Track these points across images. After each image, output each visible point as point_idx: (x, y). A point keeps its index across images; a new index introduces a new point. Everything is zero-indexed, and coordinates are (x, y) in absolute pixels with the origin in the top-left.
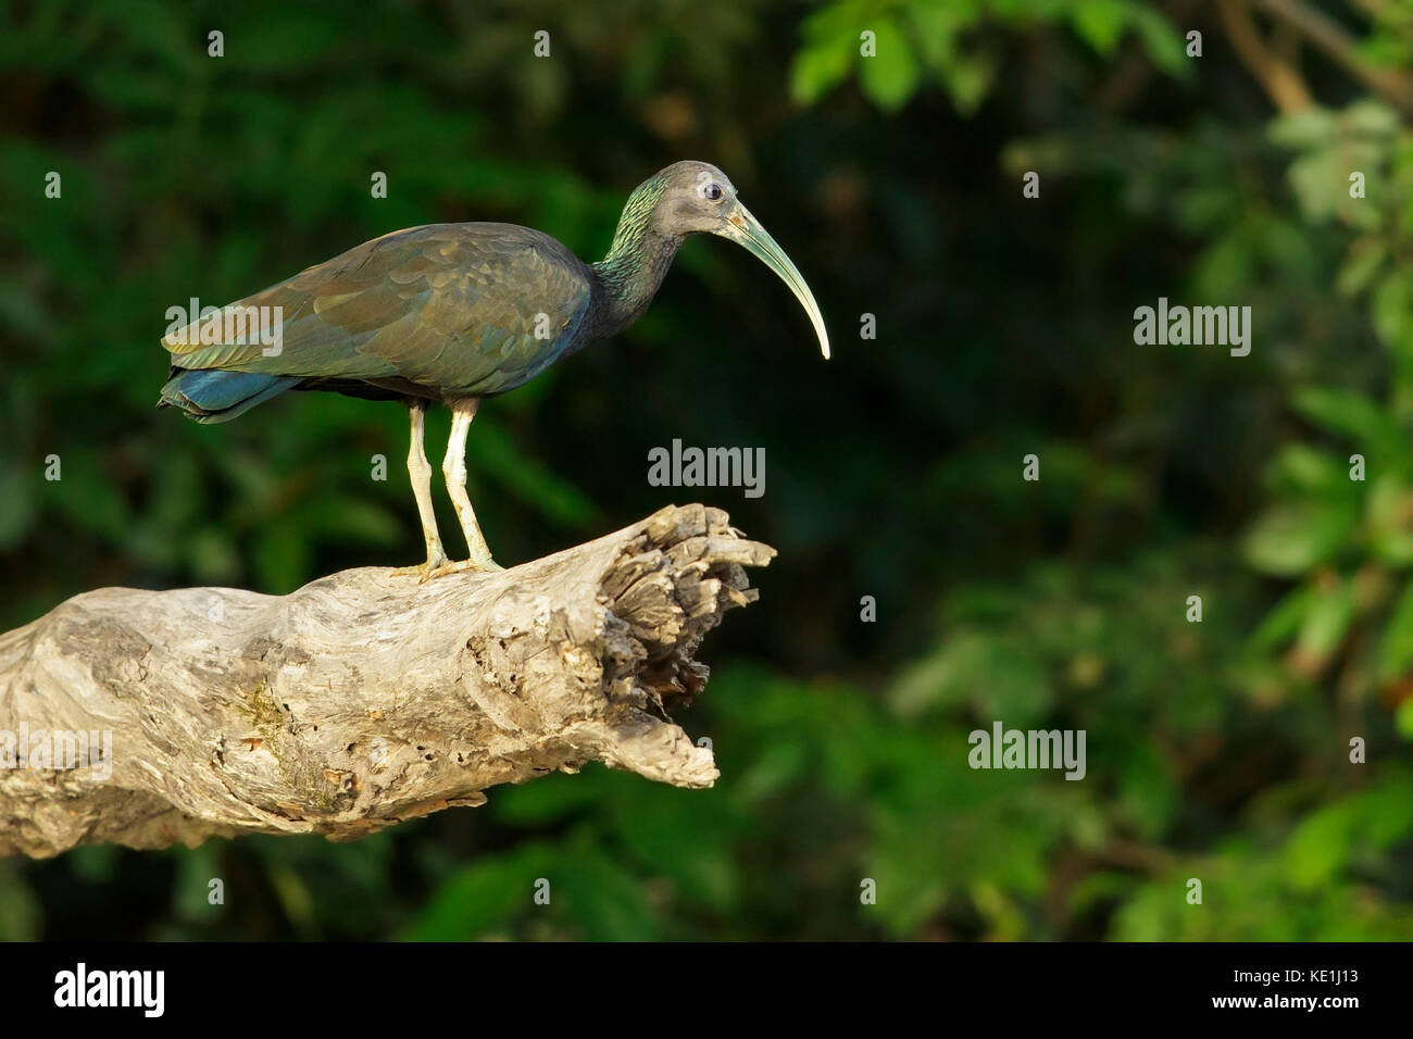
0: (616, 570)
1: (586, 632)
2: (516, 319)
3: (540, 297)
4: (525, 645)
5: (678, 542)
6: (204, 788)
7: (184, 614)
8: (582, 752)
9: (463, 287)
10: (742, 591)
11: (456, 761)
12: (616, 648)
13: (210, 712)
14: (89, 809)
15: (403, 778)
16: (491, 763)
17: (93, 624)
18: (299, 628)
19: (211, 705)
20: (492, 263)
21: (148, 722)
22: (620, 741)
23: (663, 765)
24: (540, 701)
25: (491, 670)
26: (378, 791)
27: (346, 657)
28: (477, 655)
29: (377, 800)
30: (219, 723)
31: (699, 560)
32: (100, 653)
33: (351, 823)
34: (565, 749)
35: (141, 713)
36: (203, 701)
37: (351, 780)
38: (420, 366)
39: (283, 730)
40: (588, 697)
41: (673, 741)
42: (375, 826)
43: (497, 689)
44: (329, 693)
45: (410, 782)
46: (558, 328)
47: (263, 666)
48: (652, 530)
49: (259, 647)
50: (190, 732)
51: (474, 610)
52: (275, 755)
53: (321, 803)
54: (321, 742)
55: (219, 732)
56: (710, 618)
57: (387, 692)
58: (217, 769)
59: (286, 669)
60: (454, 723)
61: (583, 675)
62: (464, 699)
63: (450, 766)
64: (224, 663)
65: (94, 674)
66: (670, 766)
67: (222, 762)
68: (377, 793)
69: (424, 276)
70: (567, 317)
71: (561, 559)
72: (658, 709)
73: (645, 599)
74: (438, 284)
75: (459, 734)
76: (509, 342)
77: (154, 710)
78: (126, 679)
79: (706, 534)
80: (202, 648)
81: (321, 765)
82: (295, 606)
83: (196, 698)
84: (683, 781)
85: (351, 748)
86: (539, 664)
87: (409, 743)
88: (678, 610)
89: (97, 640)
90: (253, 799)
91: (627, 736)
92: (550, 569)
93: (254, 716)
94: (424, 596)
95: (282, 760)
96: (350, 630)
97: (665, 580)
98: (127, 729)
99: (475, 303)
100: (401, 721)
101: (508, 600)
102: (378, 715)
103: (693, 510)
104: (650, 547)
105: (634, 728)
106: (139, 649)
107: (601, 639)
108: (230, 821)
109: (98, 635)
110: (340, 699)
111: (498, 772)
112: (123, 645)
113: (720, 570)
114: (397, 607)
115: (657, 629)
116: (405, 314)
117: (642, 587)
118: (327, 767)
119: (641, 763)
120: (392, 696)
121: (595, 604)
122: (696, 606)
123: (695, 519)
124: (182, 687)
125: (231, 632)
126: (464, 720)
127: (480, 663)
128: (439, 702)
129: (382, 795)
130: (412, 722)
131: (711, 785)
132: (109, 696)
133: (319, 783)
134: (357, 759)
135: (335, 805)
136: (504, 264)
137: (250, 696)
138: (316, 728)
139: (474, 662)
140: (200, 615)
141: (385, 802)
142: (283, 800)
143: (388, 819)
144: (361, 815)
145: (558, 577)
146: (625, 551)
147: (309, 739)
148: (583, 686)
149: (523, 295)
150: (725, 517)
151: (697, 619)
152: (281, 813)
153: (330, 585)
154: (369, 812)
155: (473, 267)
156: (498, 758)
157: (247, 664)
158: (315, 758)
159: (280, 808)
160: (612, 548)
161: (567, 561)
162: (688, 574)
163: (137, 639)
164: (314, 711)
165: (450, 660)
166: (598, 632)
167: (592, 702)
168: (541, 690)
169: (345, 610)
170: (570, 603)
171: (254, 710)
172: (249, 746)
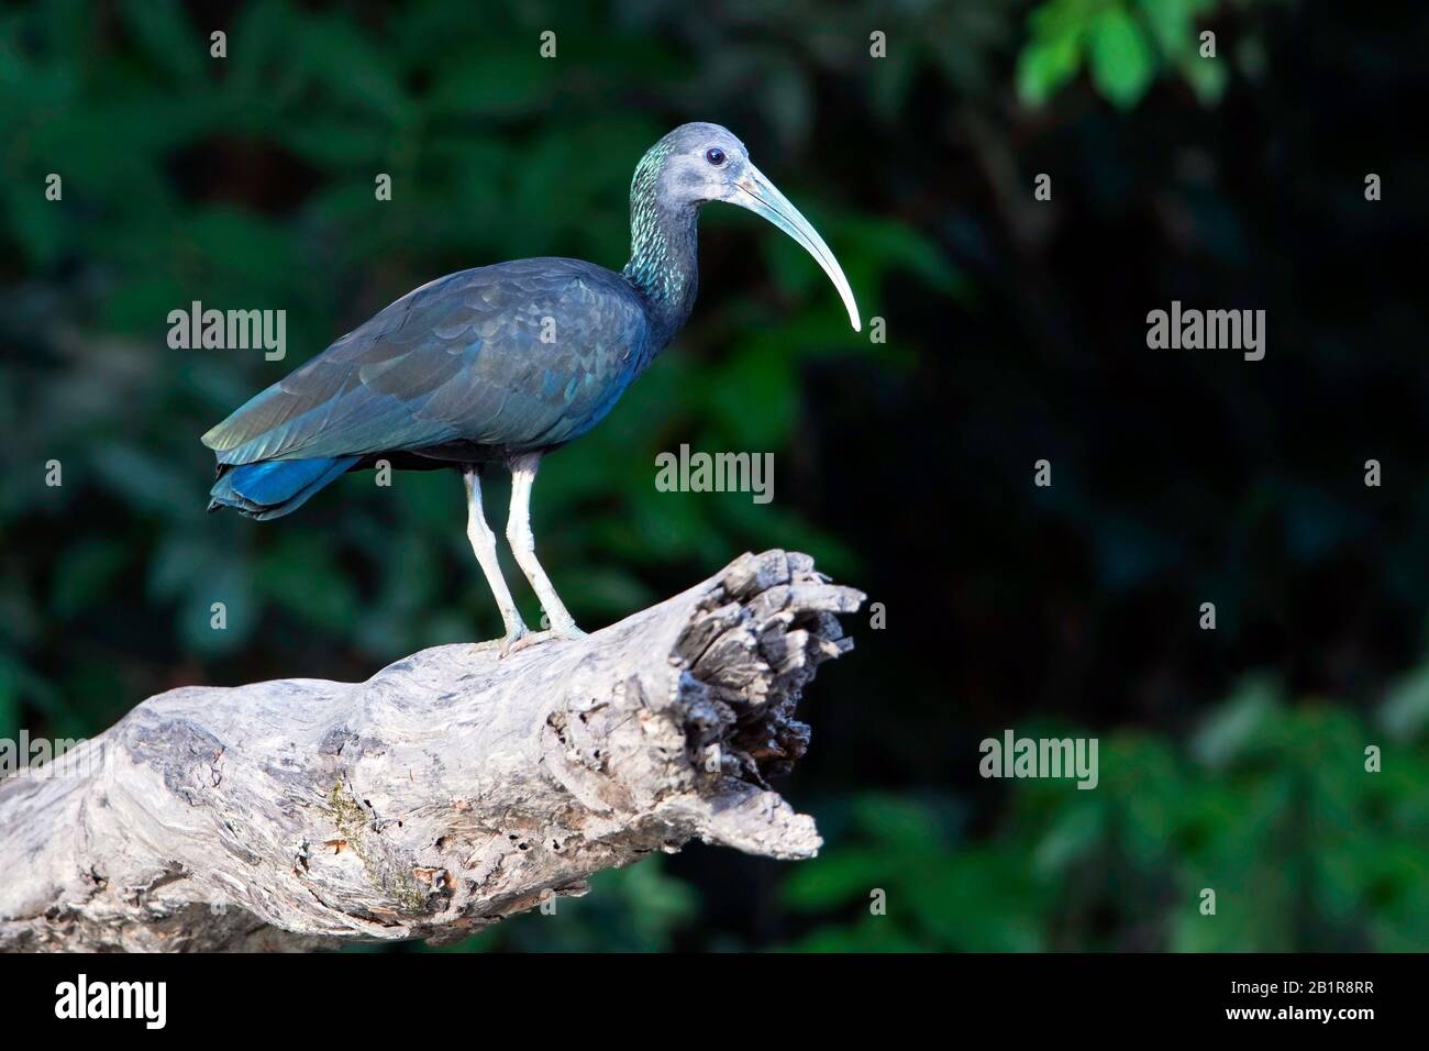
0: (692, 628)
1: (661, 698)
2: (574, 359)
3: (596, 330)
4: (606, 717)
5: (760, 592)
6: (290, 898)
7: (258, 710)
8: (679, 829)
9: (514, 332)
10: (834, 641)
11: (551, 849)
12: (698, 713)
13: (290, 815)
14: (178, 929)
15: (498, 871)
16: (589, 848)
17: (164, 728)
18: (375, 716)
19: (289, 807)
20: (539, 303)
21: (225, 831)
22: (714, 814)
23: (760, 837)
24: (628, 777)
25: (573, 746)
26: (474, 887)
27: (427, 744)
28: (559, 732)
29: (474, 897)
30: (300, 824)
31: (782, 610)
32: (171, 760)
33: (449, 924)
34: (661, 827)
35: (216, 821)
36: (282, 804)
37: (443, 878)
38: (482, 424)
39: (366, 829)
40: (673, 768)
41: (770, 810)
42: (475, 925)
43: (581, 767)
44: (411, 786)
45: (506, 875)
46: (620, 362)
47: (341, 760)
48: (729, 581)
49: (335, 741)
50: (270, 838)
51: (552, 683)
52: (361, 857)
53: (414, 905)
54: (408, 838)
55: (301, 835)
56: (802, 672)
57: (470, 779)
58: (302, 876)
59: (365, 762)
60: (543, 808)
61: (664, 746)
62: (549, 780)
63: (546, 855)
64: (301, 760)
65: (166, 783)
66: (769, 837)
67: (307, 868)
68: (473, 890)
69: (471, 327)
70: (627, 348)
71: (639, 621)
72: (754, 775)
73: (727, 658)
74: (488, 331)
75: (550, 819)
76: (570, 386)
77: (230, 817)
78: (200, 785)
79: (789, 582)
80: (277, 746)
81: (410, 863)
82: (371, 693)
83: (273, 800)
84: (784, 852)
85: (440, 843)
86: (623, 737)
87: (500, 833)
88: (764, 666)
89: (168, 745)
90: (342, 905)
91: (721, 808)
92: (627, 633)
93: (337, 816)
94: (504, 671)
95: (368, 861)
96: (429, 715)
97: (747, 635)
98: (205, 840)
99: (529, 348)
100: (488, 809)
101: (585, 669)
102: (464, 805)
103: (773, 557)
104: (729, 600)
105: (728, 799)
106: (213, 753)
107: (678, 704)
108: (321, 931)
109: (169, 740)
110: (424, 791)
111: (598, 857)
112: (195, 748)
113: (808, 620)
114: (477, 686)
115: (744, 689)
116: (457, 371)
117: (722, 645)
118: (417, 866)
119: (738, 836)
120: (476, 783)
121: (668, 667)
122: (783, 662)
123: (776, 566)
124: (257, 790)
125: (306, 726)
126: (553, 803)
127: (563, 740)
128: (525, 786)
129: (479, 891)
130: (500, 810)
131: (815, 855)
132: (184, 805)
133: (409, 883)
134: (448, 854)
135: (429, 905)
136: (551, 300)
137: (329, 794)
138: (400, 824)
139: (555, 739)
140: (274, 709)
141: (482, 898)
142: (374, 904)
143: (489, 917)
144: (457, 915)
145: (635, 640)
146: (701, 607)
147: (394, 836)
148: (665, 757)
149: (578, 331)
150: (809, 562)
151: (786, 675)
152: (374, 918)
153: (407, 667)
154: (466, 911)
155: (520, 309)
156: (596, 842)
157: (324, 759)
158: (402, 857)
159: (373, 914)
160: (688, 604)
161: (645, 622)
162: (772, 627)
163: (208, 740)
164: (397, 805)
165: (532, 739)
166: (674, 697)
167: (677, 773)
168: (628, 764)
169: (424, 694)
170: (643, 668)
171: (335, 809)
172: (334, 848)
